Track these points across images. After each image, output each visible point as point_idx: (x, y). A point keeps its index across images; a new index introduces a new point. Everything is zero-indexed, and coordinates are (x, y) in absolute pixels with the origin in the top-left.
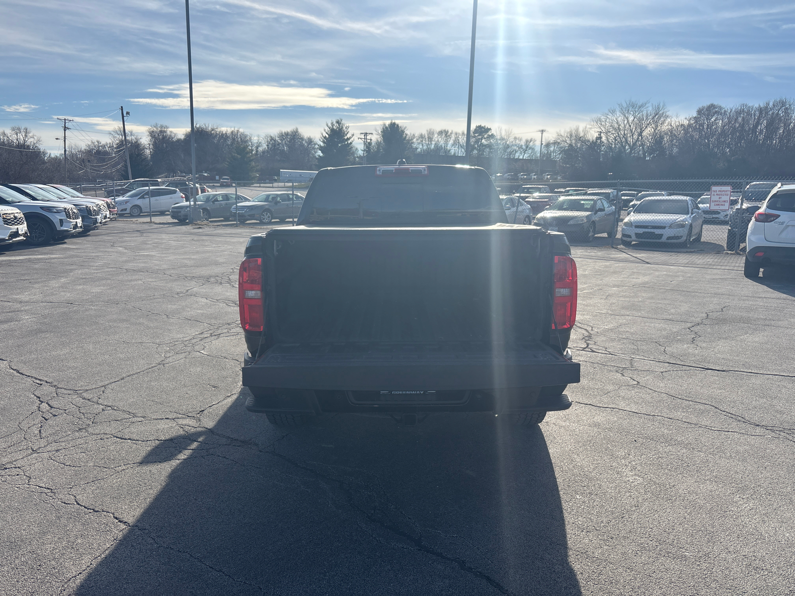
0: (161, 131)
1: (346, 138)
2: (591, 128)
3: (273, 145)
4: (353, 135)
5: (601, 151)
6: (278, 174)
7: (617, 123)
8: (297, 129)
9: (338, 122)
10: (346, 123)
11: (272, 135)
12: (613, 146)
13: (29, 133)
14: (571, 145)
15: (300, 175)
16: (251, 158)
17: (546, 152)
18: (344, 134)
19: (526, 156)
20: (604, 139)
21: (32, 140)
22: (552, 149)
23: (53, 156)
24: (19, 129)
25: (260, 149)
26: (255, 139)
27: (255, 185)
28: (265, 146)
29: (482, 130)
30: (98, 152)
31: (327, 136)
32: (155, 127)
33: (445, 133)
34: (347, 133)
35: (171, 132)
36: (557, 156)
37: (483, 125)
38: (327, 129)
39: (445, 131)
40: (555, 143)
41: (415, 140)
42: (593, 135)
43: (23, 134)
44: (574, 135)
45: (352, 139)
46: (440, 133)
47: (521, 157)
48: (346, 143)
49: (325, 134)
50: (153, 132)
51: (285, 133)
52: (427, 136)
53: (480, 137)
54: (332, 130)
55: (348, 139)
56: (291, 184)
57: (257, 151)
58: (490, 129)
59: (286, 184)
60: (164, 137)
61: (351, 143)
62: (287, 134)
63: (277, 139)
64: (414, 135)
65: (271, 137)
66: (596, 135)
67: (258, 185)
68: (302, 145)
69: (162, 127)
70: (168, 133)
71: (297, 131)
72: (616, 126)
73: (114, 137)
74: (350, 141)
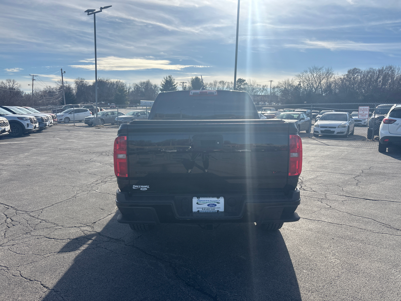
0: (81, 81)
1: (173, 84)
2: (295, 80)
3: (137, 88)
4: (177, 83)
5: (300, 91)
6: (139, 103)
7: (308, 77)
9: (169, 77)
10: (173, 77)
12: (307, 89)
13: (15, 82)
14: (285, 88)
15: (151, 103)
16: (126, 95)
17: (273, 92)
18: (173, 83)
19: (263, 94)
20: (302, 85)
21: (16, 86)
22: (276, 90)
23: (27, 94)
24: (10, 80)
25: (131, 90)
26: (128, 86)
27: (128, 108)
28: (133, 89)
29: (241, 81)
30: (50, 92)
31: (164, 84)
32: (78, 79)
33: (222, 82)
34: (174, 82)
36: (279, 94)
37: (241, 78)
38: (164, 80)
39: (222, 81)
40: (277, 87)
41: (207, 86)
42: (296, 83)
43: (12, 83)
44: (287, 83)
45: (177, 85)
46: (220, 82)
47: (260, 94)
48: (174, 87)
49: (163, 83)
50: (77, 82)
52: (213, 84)
53: (240, 84)
54: (167, 81)
55: (175, 85)
56: (146, 107)
57: (129, 91)
58: (245, 80)
59: (143, 107)
60: (82, 84)
61: (176, 87)
62: (144, 83)
63: (139, 85)
64: (207, 83)
65: (136, 84)
66: (298, 83)
68: (151, 88)
69: (81, 79)
70: (85, 82)
71: (149, 82)
72: (308, 79)
73: (58, 84)
74: (176, 86)
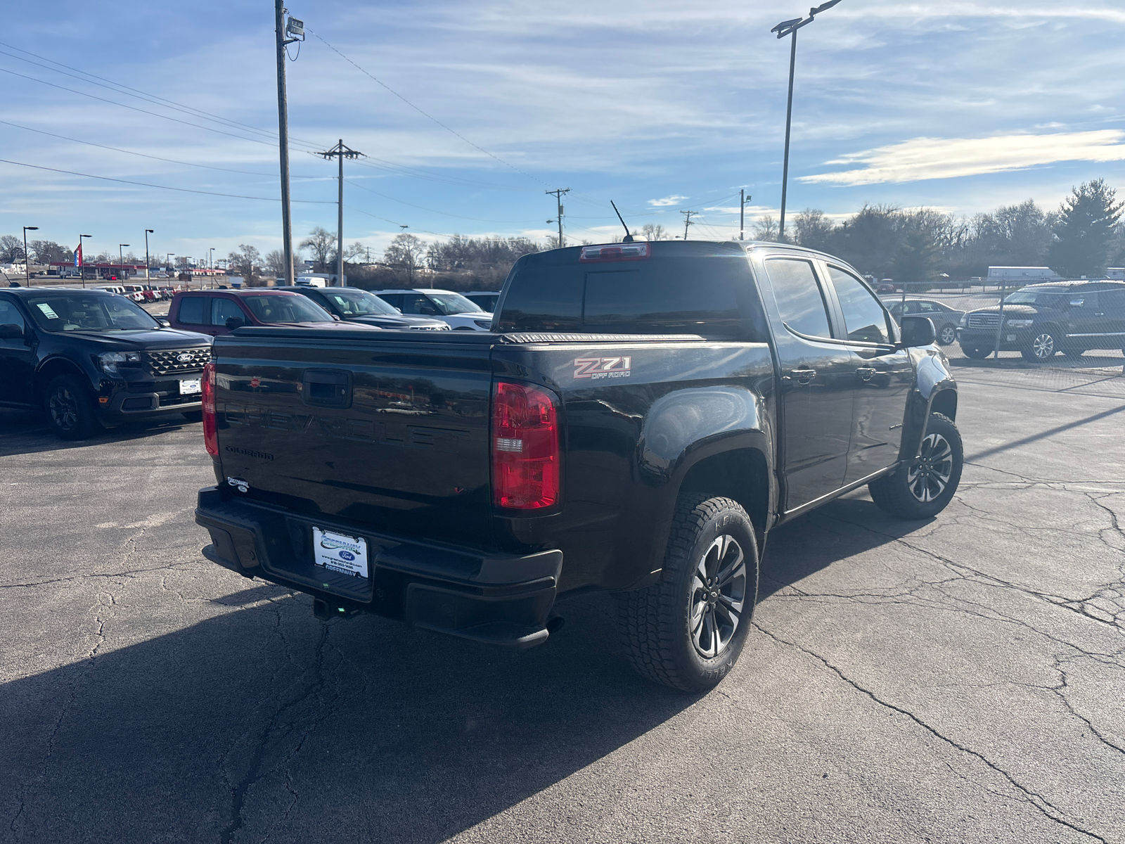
0: (812, 219)
1: (1107, 209)
3: (988, 228)
6: (984, 273)
8: (1032, 201)
9: (1093, 185)
11: (987, 214)
13: (662, 231)
15: (1024, 274)
16: (932, 251)
18: (1105, 205)
24: (652, 228)
25: (964, 236)
26: (957, 223)
27: (933, 291)
28: (973, 232)
31: (1071, 209)
32: (805, 213)
34: (1111, 202)
35: (826, 219)
38: (1072, 196)
43: (656, 234)
45: (1120, 211)
48: (1107, 218)
49: (1067, 206)
50: (801, 220)
51: (1010, 209)
54: (1082, 198)
55: (1112, 211)
57: (959, 240)
59: (986, 287)
60: (816, 226)
61: (1116, 218)
62: (1013, 210)
63: (994, 219)
65: (985, 216)
67: (938, 290)
68: (1037, 226)
69: (814, 212)
70: (822, 220)
71: (1031, 205)
73: (758, 230)
74: (1116, 214)
